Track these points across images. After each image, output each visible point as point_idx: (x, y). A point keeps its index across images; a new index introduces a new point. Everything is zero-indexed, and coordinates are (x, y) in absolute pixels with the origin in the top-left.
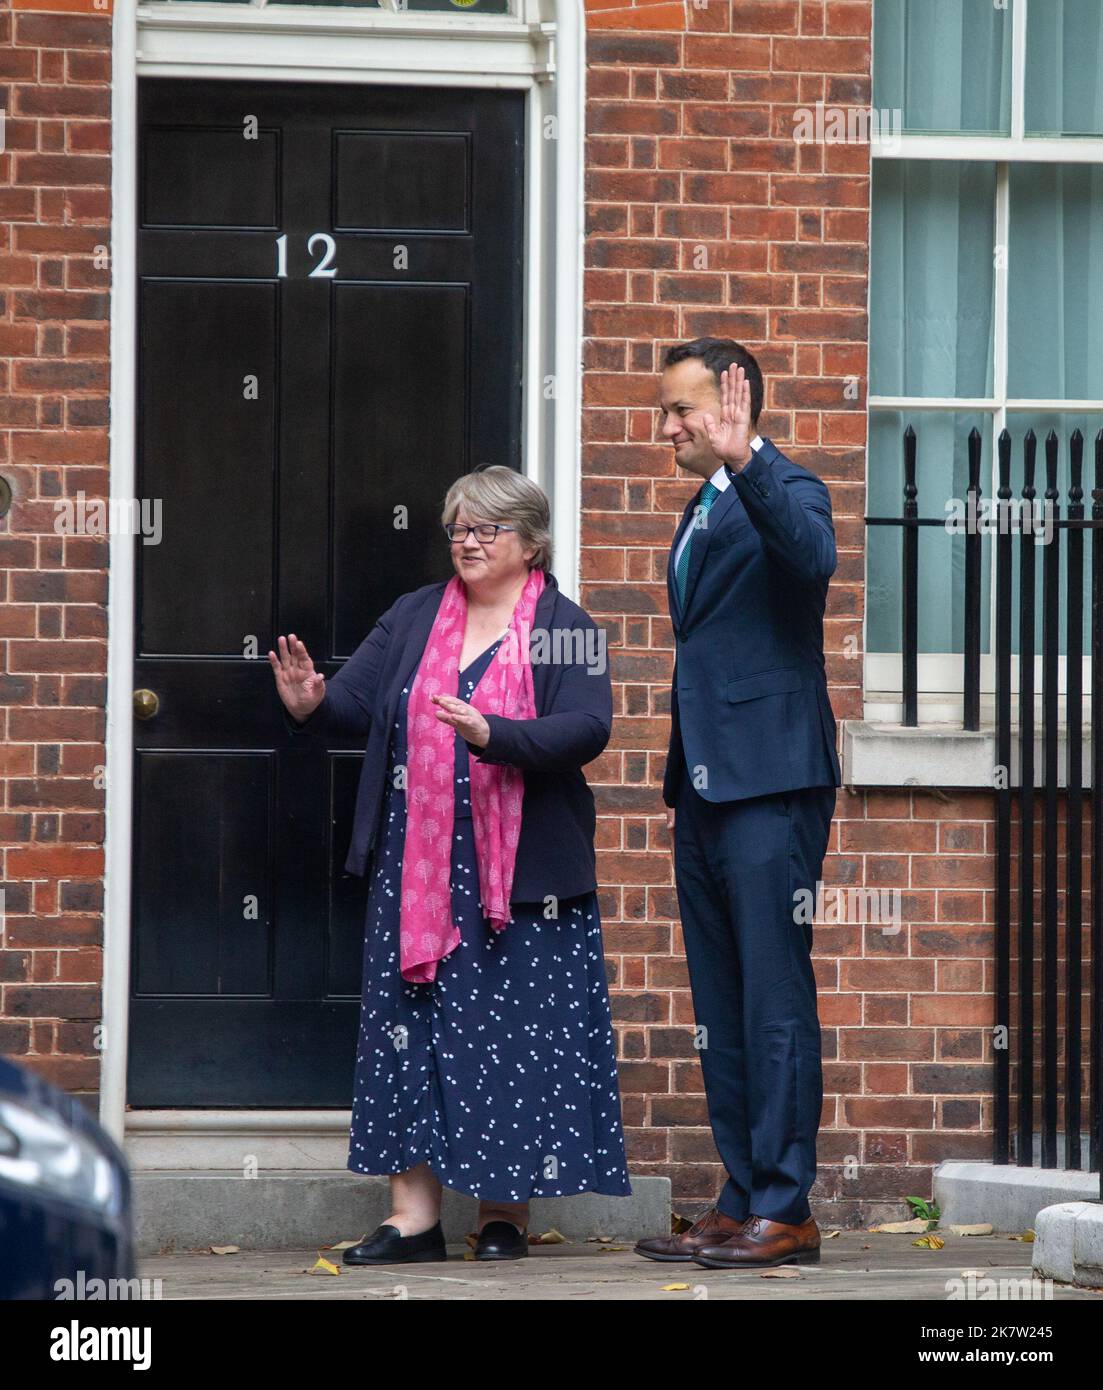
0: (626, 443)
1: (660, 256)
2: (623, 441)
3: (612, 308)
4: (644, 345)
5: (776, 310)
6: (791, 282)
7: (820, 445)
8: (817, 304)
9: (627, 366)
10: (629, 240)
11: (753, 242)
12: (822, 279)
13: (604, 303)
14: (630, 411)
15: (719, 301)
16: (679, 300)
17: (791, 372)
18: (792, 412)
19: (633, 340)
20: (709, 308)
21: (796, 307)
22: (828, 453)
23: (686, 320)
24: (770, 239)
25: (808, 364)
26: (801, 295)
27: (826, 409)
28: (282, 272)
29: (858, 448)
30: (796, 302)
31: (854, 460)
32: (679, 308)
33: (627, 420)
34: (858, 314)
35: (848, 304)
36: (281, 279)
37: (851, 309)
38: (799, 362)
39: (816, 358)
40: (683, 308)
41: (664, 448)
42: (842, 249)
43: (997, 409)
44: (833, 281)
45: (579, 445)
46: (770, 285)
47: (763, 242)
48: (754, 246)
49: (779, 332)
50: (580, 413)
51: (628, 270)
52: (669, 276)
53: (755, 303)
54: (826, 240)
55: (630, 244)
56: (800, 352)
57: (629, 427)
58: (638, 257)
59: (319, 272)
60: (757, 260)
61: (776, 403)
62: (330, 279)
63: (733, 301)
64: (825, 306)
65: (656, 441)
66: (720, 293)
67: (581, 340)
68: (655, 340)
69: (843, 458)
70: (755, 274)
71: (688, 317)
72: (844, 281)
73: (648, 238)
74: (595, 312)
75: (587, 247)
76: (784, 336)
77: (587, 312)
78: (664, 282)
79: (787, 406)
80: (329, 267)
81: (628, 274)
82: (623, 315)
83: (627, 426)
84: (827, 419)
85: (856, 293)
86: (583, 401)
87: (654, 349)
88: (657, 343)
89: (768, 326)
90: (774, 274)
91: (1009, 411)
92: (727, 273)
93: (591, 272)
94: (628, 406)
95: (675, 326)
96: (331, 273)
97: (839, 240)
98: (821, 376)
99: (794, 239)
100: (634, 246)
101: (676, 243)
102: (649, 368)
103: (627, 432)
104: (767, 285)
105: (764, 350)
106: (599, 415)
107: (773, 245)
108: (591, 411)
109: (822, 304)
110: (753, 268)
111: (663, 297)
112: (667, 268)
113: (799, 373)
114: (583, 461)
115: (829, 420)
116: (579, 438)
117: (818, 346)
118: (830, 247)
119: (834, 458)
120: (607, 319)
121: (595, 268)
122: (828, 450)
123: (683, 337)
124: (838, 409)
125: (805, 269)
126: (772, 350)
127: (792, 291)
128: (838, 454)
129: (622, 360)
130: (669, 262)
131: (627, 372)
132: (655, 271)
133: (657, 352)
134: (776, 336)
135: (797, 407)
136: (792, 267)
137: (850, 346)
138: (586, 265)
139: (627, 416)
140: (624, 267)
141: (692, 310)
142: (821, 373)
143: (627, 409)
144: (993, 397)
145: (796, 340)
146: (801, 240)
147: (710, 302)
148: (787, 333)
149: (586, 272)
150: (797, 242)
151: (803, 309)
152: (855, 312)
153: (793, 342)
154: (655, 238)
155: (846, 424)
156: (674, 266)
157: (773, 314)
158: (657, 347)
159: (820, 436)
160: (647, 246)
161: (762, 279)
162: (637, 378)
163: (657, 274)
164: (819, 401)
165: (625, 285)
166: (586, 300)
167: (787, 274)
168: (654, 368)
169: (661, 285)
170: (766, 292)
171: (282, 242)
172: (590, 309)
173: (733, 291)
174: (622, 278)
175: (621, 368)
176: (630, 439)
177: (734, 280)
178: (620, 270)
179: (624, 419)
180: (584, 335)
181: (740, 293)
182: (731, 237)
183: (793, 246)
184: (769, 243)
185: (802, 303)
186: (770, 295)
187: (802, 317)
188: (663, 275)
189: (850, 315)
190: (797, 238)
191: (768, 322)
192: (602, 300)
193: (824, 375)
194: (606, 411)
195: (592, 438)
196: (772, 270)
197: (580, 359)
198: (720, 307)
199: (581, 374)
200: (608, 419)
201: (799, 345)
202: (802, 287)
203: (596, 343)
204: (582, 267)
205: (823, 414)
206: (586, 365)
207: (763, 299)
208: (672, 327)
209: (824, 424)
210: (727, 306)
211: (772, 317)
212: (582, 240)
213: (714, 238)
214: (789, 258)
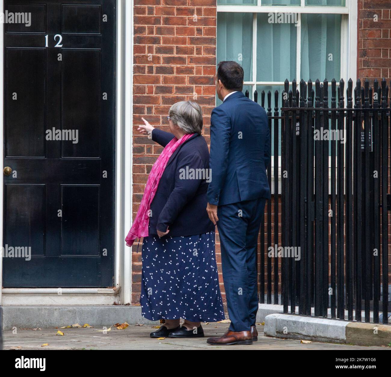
0: (146, 95)
1: (155, 41)
2: (145, 94)
3: (141, 56)
4: (151, 66)
5: (189, 56)
6: (194, 48)
7: (202, 95)
8: (201, 54)
9: (146, 72)
10: (147, 36)
11: (182, 36)
12: (203, 47)
13: (139, 54)
14: (147, 85)
15: (173, 54)
16: (161, 54)
17: (194, 74)
18: (194, 86)
19: (148, 65)
20: (170, 55)
21: (195, 55)
22: (205, 97)
23: (163, 59)
24: (188, 35)
25: (198, 72)
26: (196, 52)
27: (204, 85)
28: (47, 46)
29: (213, 96)
30: (195, 54)
31: (212, 99)
32: (161, 55)
33: (146, 88)
34: (213, 57)
35: (210, 54)
36: (46, 47)
37: (211, 56)
38: (196, 71)
39: (201, 70)
40: (162, 56)
41: (157, 96)
42: (208, 38)
43: (254, 85)
44: (206, 48)
45: (132, 95)
46: (188, 49)
47: (185, 37)
48: (183, 37)
49: (190, 62)
50: (132, 86)
51: (146, 45)
52: (158, 46)
53: (183, 54)
54: (203, 36)
55: (147, 37)
56: (196, 68)
57: (147, 90)
58: (149, 41)
59: (57, 46)
60: (184, 42)
61: (189, 83)
62: (61, 48)
63: (177, 53)
64: (203, 55)
65: (154, 94)
66: (173, 51)
67: (133, 65)
68: (154, 65)
69: (209, 99)
70: (183, 46)
71: (164, 58)
72: (209, 48)
73: (152, 36)
74: (137, 57)
75: (134, 38)
76: (192, 64)
77: (134, 57)
78: (157, 48)
79: (193, 84)
80: (60, 44)
81: (146, 46)
82: (145, 58)
83: (146, 90)
84: (204, 87)
85: (213, 51)
86: (133, 83)
87: (154, 68)
88: (155, 66)
89: (187, 61)
90: (188, 46)
91: (257, 85)
92: (175, 45)
93: (135, 45)
94: (146, 84)
95: (160, 61)
96: (61, 46)
97: (207, 36)
98: (202, 75)
99: (194, 35)
100: (148, 38)
101: (160, 37)
102: (152, 73)
103: (146, 92)
104: (187, 49)
105: (186, 68)
106: (138, 87)
107: (188, 37)
108: (136, 86)
109: (202, 54)
110: (182, 44)
111: (156, 52)
112: (157, 44)
113: (196, 74)
114: (133, 100)
115: (205, 88)
116: (132, 93)
117: (202, 66)
118: (205, 38)
119: (206, 99)
120: (140, 59)
121: (137, 44)
122: (204, 96)
123: (162, 64)
124: (207, 85)
125: (198, 44)
126: (188, 68)
127: (194, 50)
128: (207, 98)
129: (145, 71)
130: (158, 42)
131: (146, 74)
132: (154, 45)
133: (155, 69)
134: (189, 64)
135: (195, 84)
136: (194, 44)
137: (211, 66)
138: (134, 43)
139: (146, 87)
140: (145, 44)
141: (165, 56)
142: (202, 74)
143: (146, 85)
144: (252, 81)
145: (195, 65)
146: (196, 36)
147: (170, 54)
148: (192, 63)
149: (134, 45)
150: (195, 36)
151: (197, 56)
152: (212, 57)
153: (194, 65)
154: (154, 35)
155: (210, 89)
156: (160, 44)
157: (188, 57)
158: (155, 67)
159: (202, 93)
160: (152, 38)
161: (185, 47)
162: (149, 76)
163: (155, 46)
164: (202, 83)
165: (145, 49)
166: (134, 54)
167: (192, 46)
168: (154, 73)
169: (156, 49)
170: (186, 51)
171: (47, 37)
172: (135, 56)
173: (177, 51)
174: (144, 47)
175: (145, 73)
176: (147, 94)
177: (177, 47)
178: (144, 45)
179: (145, 88)
180: (134, 64)
181: (179, 51)
182: (176, 35)
183: (194, 37)
184: (187, 36)
185: (197, 54)
186: (187, 52)
187: (197, 58)
188: (156, 46)
189: (211, 57)
190: (195, 35)
191: (187, 59)
192: (139, 53)
193: (203, 75)
194: (140, 86)
195: (136, 94)
196: (188, 45)
197: (132, 71)
198: (173, 55)
199: (133, 75)
200: (141, 88)
201: (196, 66)
202: (197, 49)
203: (137, 66)
204: (133, 44)
205: (203, 86)
206: (134, 72)
207: (185, 53)
208: (159, 61)
209: (203, 89)
210: (175, 55)
211: (188, 58)
212: (133, 36)
213: (171, 35)
214: (193, 41)
